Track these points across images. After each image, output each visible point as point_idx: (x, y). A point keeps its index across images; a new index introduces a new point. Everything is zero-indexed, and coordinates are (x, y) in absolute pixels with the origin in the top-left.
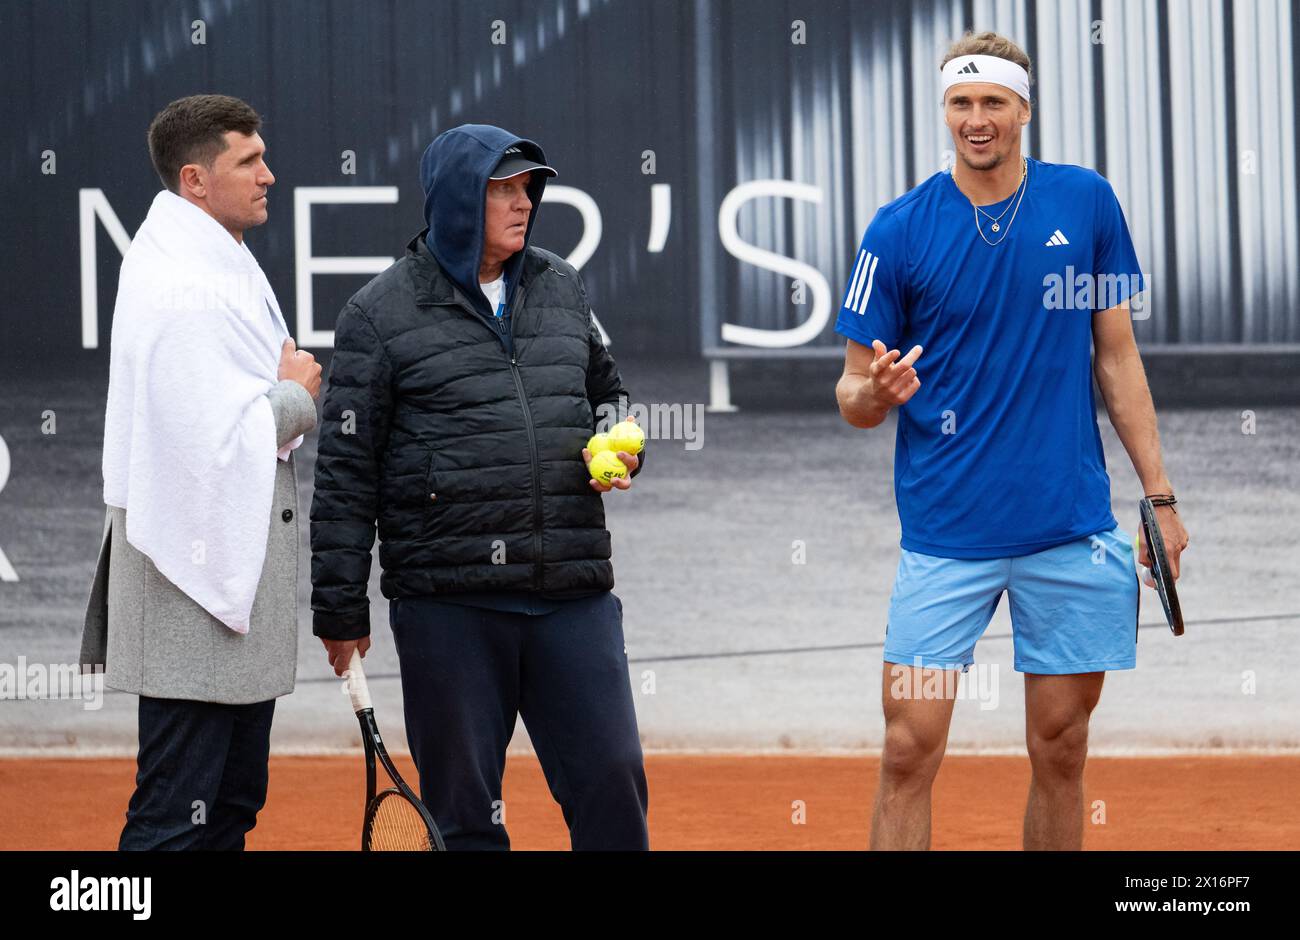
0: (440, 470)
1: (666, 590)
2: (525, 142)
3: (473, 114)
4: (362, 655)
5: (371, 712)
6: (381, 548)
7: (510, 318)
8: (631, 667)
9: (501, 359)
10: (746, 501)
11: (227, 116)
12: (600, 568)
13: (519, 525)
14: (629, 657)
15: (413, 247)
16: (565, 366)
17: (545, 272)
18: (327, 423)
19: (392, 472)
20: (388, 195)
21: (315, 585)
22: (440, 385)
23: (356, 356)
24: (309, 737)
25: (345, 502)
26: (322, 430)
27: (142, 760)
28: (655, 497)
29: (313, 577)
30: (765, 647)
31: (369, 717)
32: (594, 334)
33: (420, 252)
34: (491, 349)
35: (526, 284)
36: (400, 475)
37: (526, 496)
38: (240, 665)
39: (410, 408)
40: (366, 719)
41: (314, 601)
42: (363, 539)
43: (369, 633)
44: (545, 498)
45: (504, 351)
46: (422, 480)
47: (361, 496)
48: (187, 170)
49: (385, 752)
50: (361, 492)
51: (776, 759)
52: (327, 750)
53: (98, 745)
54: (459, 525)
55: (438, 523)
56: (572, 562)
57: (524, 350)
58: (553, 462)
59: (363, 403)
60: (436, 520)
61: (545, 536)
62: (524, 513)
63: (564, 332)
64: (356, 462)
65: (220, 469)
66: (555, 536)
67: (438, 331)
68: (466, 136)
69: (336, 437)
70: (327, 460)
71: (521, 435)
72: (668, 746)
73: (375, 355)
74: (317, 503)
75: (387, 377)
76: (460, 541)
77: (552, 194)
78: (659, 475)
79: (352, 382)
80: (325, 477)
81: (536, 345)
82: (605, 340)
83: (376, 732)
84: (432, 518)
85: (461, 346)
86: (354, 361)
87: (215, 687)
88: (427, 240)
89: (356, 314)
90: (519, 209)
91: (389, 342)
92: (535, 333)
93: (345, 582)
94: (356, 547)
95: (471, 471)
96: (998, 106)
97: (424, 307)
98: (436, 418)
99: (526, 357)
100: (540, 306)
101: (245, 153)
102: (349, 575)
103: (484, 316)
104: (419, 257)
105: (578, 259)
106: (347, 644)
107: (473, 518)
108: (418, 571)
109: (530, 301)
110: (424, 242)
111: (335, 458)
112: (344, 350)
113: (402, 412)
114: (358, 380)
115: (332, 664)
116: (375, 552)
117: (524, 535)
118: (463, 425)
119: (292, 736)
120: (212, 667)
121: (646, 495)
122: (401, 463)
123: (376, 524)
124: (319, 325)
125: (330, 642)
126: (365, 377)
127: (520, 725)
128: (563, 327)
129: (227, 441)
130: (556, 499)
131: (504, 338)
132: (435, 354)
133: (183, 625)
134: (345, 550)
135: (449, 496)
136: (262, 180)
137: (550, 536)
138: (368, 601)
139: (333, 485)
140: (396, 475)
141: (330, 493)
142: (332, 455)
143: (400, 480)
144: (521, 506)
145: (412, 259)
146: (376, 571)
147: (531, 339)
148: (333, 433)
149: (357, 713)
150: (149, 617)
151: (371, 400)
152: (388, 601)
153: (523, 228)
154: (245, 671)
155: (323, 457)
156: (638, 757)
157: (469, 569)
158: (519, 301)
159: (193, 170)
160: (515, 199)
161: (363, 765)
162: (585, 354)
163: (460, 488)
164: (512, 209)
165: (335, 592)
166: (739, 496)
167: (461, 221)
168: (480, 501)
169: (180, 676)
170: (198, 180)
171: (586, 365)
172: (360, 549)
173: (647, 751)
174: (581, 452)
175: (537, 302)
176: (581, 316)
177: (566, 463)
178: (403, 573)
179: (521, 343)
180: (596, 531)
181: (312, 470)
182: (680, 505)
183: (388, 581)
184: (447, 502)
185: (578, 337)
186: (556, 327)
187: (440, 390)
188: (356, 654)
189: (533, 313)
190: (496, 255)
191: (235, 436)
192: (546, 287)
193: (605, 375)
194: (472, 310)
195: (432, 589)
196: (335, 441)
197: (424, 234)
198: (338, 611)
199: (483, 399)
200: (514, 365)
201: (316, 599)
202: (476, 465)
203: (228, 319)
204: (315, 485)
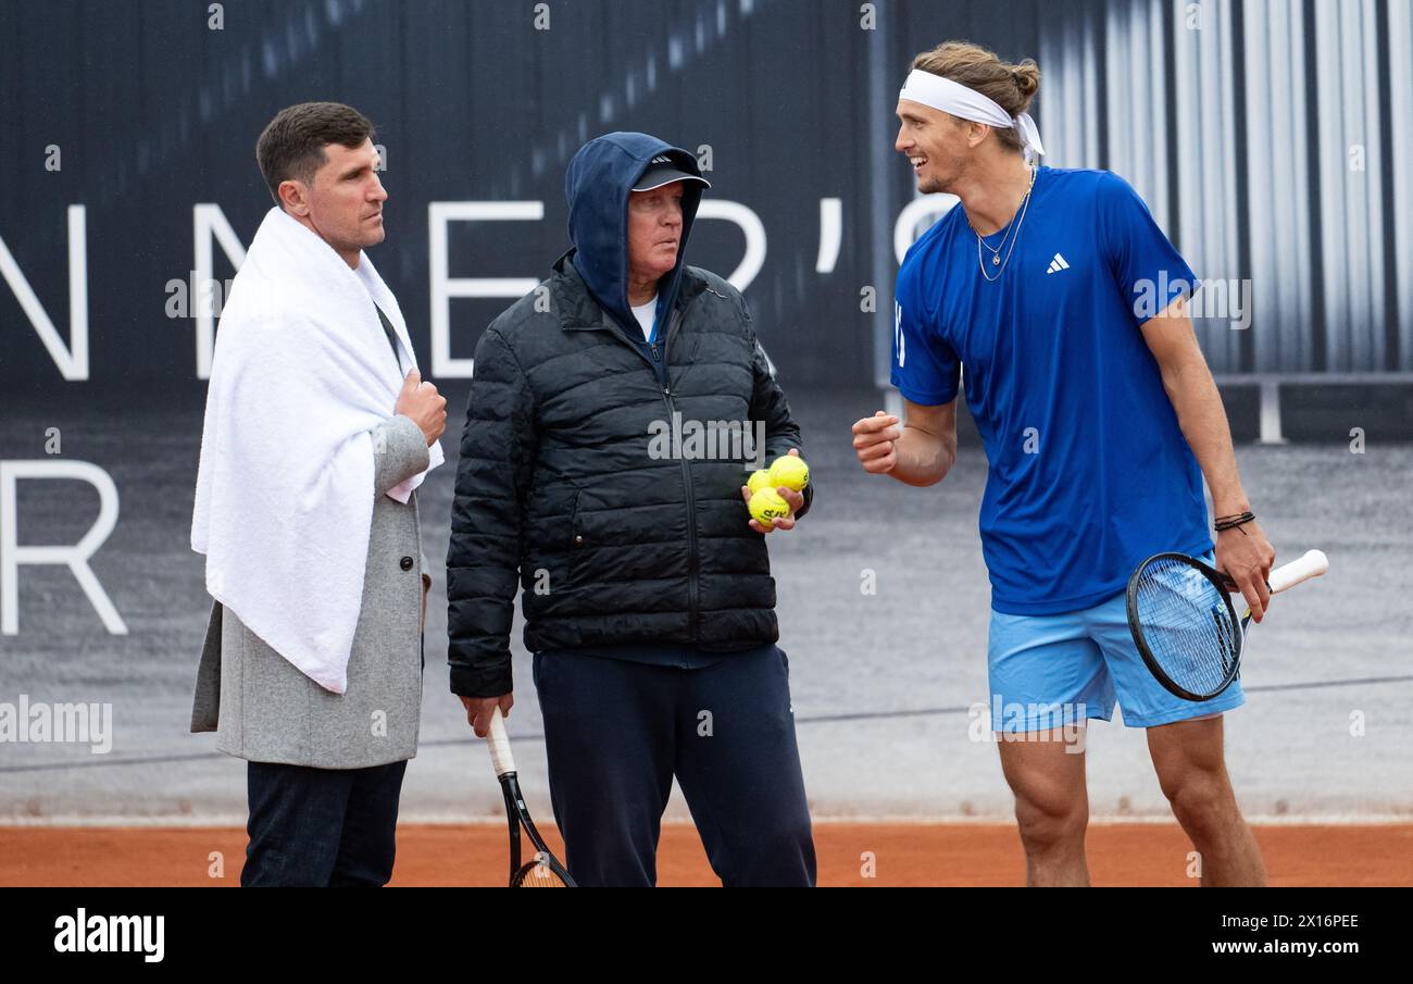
0: (586, 510)
1: (836, 643)
2: (676, 151)
3: (623, 122)
4: (505, 714)
5: (515, 776)
6: (523, 596)
7: (664, 344)
8: (799, 728)
9: (653, 388)
10: (924, 545)
11: (327, 127)
12: (762, 617)
13: (676, 568)
14: (796, 716)
15: (559, 267)
16: (723, 397)
17: (704, 294)
18: (466, 460)
19: (535, 513)
20: (532, 210)
21: (451, 638)
22: (587, 417)
23: (494, 386)
24: (445, 804)
25: (484, 547)
26: (459, 467)
27: (252, 828)
28: (824, 541)
29: (450, 628)
30: (945, 705)
31: (512, 782)
32: (758, 362)
33: (566, 273)
34: (641, 378)
35: (682, 307)
36: (544, 516)
37: (680, 538)
38: (341, 726)
39: (555, 443)
40: (508, 782)
41: (451, 656)
42: (504, 587)
43: (512, 690)
44: (701, 540)
45: (657, 380)
46: (568, 522)
47: (501, 539)
48: (286, 186)
49: (529, 819)
50: (502, 535)
51: (956, 828)
52: (465, 819)
53: (215, 814)
54: (605, 571)
55: (586, 568)
56: (733, 611)
57: (679, 379)
58: (712, 501)
59: (503, 437)
60: (582, 565)
61: (701, 582)
62: (677, 557)
63: (724, 358)
64: (495, 502)
65: (305, 514)
66: (713, 582)
67: (586, 358)
68: (611, 145)
69: (475, 475)
70: (465, 500)
71: (675, 472)
72: (838, 813)
73: (516, 385)
74: (454, 547)
75: (529, 408)
76: (608, 588)
77: (708, 209)
78: (828, 516)
79: (491, 415)
80: (463, 519)
81: (693, 374)
82: (772, 370)
83: (520, 797)
84: (577, 564)
85: (609, 375)
86: (494, 392)
87: (310, 749)
88: (574, 260)
89: (495, 340)
90: (667, 224)
91: (531, 371)
92: (692, 359)
93: (481, 633)
94: (496, 595)
95: (620, 511)
96: (920, 125)
97: (570, 332)
98: (583, 454)
99: (681, 387)
100: (698, 330)
101: (347, 168)
102: (489, 626)
103: (634, 342)
104: (565, 279)
105: (741, 279)
106: (487, 702)
107: (621, 562)
108: (563, 622)
109: (686, 326)
110: (571, 261)
111: (474, 499)
112: (482, 380)
113: (546, 447)
114: (497, 412)
115: (472, 724)
116: (518, 601)
117: (681, 580)
118: (612, 461)
119: (428, 803)
120: (308, 728)
121: (814, 539)
122: (544, 503)
123: (519, 569)
124: (456, 353)
125: (468, 700)
126: (505, 409)
127: (676, 791)
128: (724, 354)
129: (315, 481)
130: (715, 542)
131: (657, 366)
132: (582, 383)
133: (279, 682)
134: (484, 598)
135: (596, 538)
136: (372, 196)
137: (707, 582)
138: (509, 655)
139: (470, 528)
140: (540, 517)
141: (467, 536)
142: (470, 495)
143: (544, 522)
144: (673, 549)
145: (557, 281)
146: (519, 622)
147: (687, 368)
148: (471, 471)
149: (499, 777)
150: (247, 672)
151: (511, 434)
152: (532, 654)
153: (675, 245)
154: (347, 732)
155: (460, 497)
156: (807, 826)
157: (619, 618)
158: (673, 325)
159: (292, 187)
160: (663, 212)
161: (507, 834)
162: (748, 384)
163: (608, 530)
164: (660, 223)
165: (471, 645)
166: (917, 539)
167: (603, 238)
168: (630, 544)
169: (275, 737)
170: (299, 198)
171: (749, 396)
172: (501, 597)
173: (815, 820)
174: (740, 491)
175: (694, 327)
176: (744, 342)
177: (725, 502)
178: (547, 624)
179: (675, 372)
180: (761, 577)
181: (449, 512)
182: (852, 550)
183: (530, 632)
184: (596, 545)
185: (739, 365)
186: (714, 354)
187: (587, 423)
188: (498, 713)
189: (688, 339)
190: (644, 274)
191: (324, 477)
192: (705, 310)
193: (772, 406)
194: (622, 335)
195: (579, 641)
196: (473, 479)
197: (571, 254)
198: (476, 666)
199: (634, 433)
200: (668, 396)
201: (453, 653)
202: (626, 505)
203: (325, 348)
204: (452, 529)
